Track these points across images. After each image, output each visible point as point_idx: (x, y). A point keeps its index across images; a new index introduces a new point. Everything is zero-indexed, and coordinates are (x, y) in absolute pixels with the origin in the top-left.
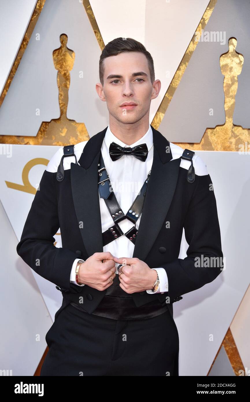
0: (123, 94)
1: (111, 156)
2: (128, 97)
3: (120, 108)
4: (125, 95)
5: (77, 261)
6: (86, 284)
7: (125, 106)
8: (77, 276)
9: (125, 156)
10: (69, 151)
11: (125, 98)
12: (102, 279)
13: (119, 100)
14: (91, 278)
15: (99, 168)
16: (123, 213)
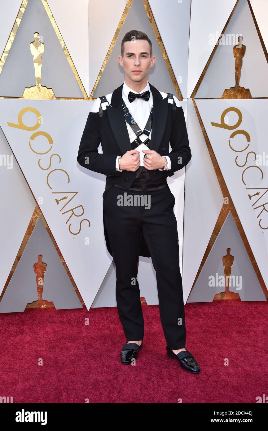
0: (134, 64)
1: (129, 100)
2: (138, 66)
3: (132, 72)
4: (135, 65)
5: (118, 157)
6: (124, 169)
7: (135, 71)
8: (119, 166)
9: (137, 99)
10: (103, 100)
11: (136, 67)
12: (135, 164)
13: (132, 68)
14: (127, 165)
15: (123, 107)
16: (141, 131)
